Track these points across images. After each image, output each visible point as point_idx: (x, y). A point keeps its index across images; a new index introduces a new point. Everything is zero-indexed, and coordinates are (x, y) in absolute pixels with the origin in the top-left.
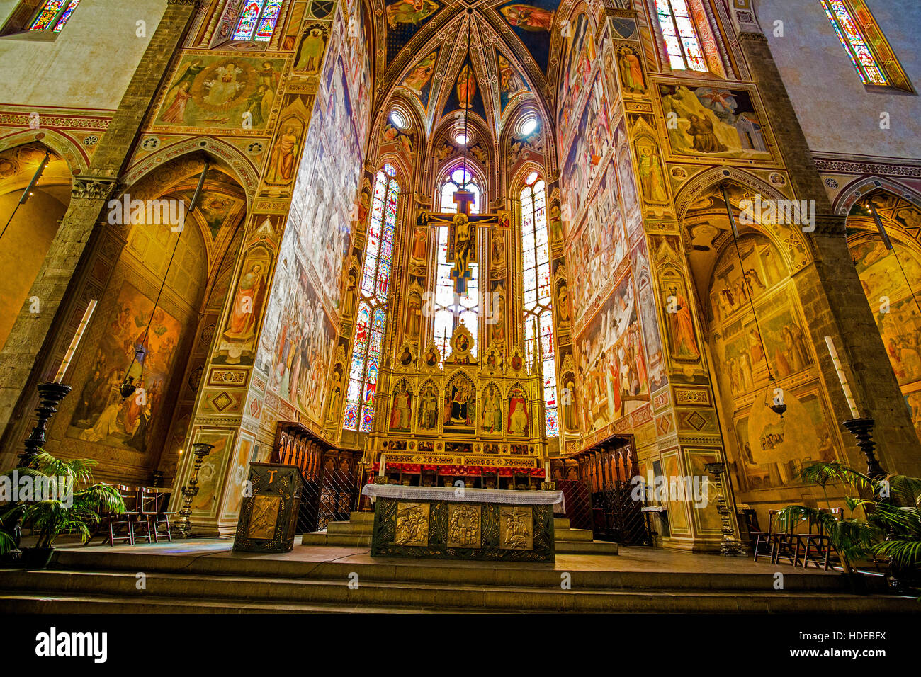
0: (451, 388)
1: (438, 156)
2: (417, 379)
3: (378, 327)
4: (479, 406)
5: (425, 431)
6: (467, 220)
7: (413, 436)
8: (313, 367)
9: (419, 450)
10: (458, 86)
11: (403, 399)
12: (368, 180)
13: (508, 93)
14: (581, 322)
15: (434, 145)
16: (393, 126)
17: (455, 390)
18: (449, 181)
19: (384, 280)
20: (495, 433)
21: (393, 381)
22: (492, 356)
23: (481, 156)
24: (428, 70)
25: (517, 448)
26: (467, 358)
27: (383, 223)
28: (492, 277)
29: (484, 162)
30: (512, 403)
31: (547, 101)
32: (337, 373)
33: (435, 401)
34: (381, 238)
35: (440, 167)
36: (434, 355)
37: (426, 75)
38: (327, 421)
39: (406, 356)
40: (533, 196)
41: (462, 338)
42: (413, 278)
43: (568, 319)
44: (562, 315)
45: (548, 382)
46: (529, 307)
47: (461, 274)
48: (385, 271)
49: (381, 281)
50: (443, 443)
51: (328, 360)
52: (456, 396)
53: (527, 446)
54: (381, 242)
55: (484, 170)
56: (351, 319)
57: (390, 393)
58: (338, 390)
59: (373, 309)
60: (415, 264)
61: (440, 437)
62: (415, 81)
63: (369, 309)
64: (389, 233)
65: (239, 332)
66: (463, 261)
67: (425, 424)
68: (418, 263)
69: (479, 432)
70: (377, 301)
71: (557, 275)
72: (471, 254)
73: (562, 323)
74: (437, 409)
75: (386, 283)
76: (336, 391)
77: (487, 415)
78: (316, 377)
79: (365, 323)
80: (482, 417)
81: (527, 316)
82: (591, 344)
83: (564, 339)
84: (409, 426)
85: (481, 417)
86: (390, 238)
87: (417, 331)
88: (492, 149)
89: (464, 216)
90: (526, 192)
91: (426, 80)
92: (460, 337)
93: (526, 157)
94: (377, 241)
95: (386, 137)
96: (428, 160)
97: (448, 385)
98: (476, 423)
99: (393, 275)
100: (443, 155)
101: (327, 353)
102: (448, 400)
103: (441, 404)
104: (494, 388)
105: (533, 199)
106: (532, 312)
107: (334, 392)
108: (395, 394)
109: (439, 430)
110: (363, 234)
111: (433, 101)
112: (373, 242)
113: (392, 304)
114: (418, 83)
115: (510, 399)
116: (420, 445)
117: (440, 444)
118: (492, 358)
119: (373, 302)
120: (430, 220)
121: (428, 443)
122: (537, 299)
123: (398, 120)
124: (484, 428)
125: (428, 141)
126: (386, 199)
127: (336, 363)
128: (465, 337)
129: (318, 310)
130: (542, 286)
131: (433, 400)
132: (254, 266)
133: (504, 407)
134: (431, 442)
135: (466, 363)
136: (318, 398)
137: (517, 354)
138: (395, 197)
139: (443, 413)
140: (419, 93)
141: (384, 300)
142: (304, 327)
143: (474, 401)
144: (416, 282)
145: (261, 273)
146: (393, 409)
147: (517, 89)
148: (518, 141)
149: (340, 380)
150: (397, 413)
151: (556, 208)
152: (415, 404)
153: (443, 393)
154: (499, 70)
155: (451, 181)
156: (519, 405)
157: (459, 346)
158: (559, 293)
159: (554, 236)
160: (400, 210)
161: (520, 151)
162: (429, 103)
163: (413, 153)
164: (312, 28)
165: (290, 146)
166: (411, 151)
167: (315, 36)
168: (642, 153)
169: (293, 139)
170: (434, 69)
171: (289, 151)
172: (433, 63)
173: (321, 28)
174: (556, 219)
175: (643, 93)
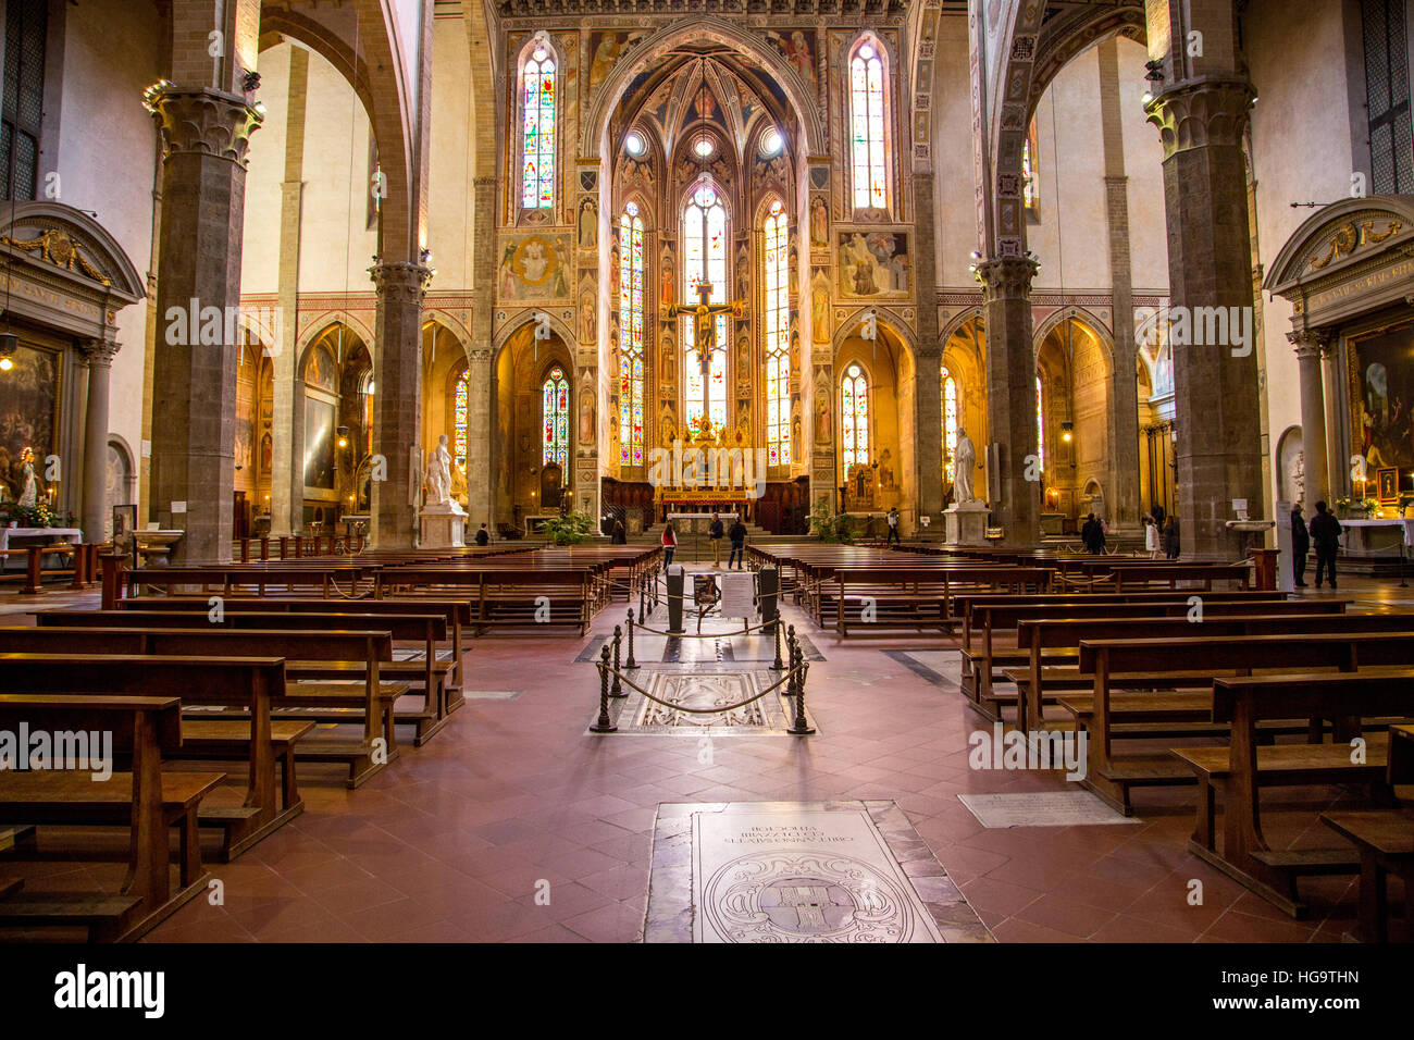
1: (679, 177)
3: (638, 376)
6: (707, 311)
10: (696, 103)
12: (616, 236)
13: (750, 106)
15: (674, 164)
16: (631, 159)
18: (692, 204)
24: (663, 95)
27: (632, 271)
29: (728, 181)
34: (632, 288)
37: (661, 99)
38: (611, 463)
40: (776, 229)
42: (664, 324)
44: (794, 365)
46: (771, 348)
47: (705, 358)
48: (638, 320)
54: (632, 292)
55: (728, 191)
56: (617, 378)
59: (632, 360)
60: (665, 309)
63: (628, 362)
64: (638, 279)
66: (706, 347)
68: (667, 307)
70: (635, 352)
71: (793, 325)
72: (712, 337)
73: (794, 372)
76: (615, 439)
81: (770, 358)
83: (795, 386)
86: (639, 285)
88: (736, 166)
89: (705, 307)
90: (770, 223)
91: (662, 102)
93: (770, 185)
94: (628, 293)
95: (626, 176)
96: (669, 185)
99: (645, 322)
100: (684, 174)
105: (777, 233)
106: (773, 354)
107: (613, 440)
111: (671, 118)
112: (626, 296)
113: (647, 351)
114: (653, 105)
119: (631, 354)
122: (778, 343)
123: (634, 145)
125: (668, 162)
126: (632, 243)
130: (782, 330)
137: (739, 432)
138: (639, 237)
140: (655, 113)
141: (641, 349)
144: (667, 327)
148: (762, 160)
149: (615, 430)
151: (793, 256)
154: (738, 90)
155: (695, 203)
158: (793, 344)
160: (645, 251)
161: (764, 174)
162: (667, 123)
163: (653, 182)
164: (585, 201)
165: (590, 314)
166: (651, 179)
167: (589, 210)
168: (818, 301)
169: (590, 308)
170: (670, 94)
171: (590, 318)
172: (668, 90)
173: (591, 201)
174: (793, 269)
175: (825, 245)
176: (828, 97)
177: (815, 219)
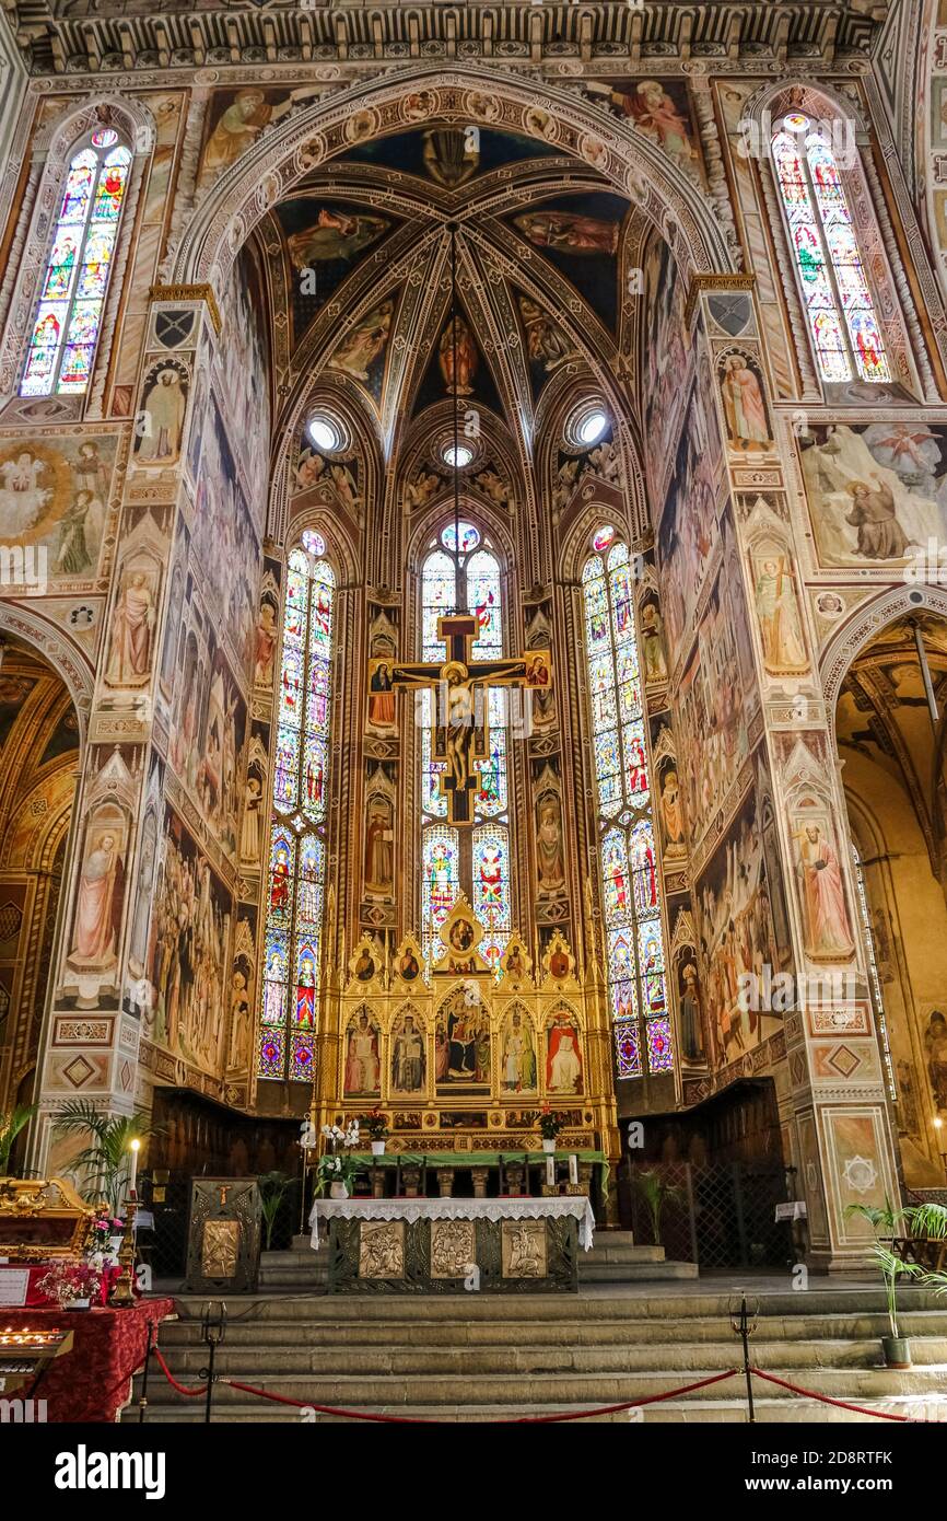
0: (446, 1017)
1: (411, 498)
2: (386, 1004)
3: (311, 873)
4: (496, 1046)
5: (405, 1095)
6: (465, 675)
7: (385, 1105)
8: (199, 977)
9: (397, 1127)
10: (442, 358)
11: (364, 1041)
12: (271, 577)
13: (544, 361)
14: (700, 851)
15: (400, 477)
16: (314, 453)
17: (453, 1020)
18: (436, 549)
19: (316, 775)
20: (526, 1092)
21: (347, 1010)
22: (516, 955)
23: (499, 492)
24: (379, 333)
25: (563, 1116)
26: (472, 961)
27: (308, 657)
28: (534, 751)
29: (505, 505)
30: (553, 1036)
31: (621, 384)
32: (239, 976)
33: (420, 1041)
34: (305, 689)
35: (414, 522)
36: (413, 960)
37: (374, 343)
38: (229, 1067)
39: (365, 964)
40: (607, 575)
41: (461, 926)
42: (373, 765)
43: (682, 840)
44: (671, 830)
45: (651, 965)
46: (608, 810)
47: (461, 785)
48: (316, 756)
49: (310, 778)
50: (437, 1114)
51: (222, 954)
52: (455, 1029)
53: (580, 1112)
54: (305, 696)
55: (506, 521)
56: (257, 866)
57: (342, 1031)
58: (244, 1006)
59: (298, 837)
60: (375, 736)
61: (431, 1104)
62: (353, 356)
63: (290, 838)
64: (320, 675)
65: (91, 955)
66: (462, 758)
67: (404, 1082)
68: (382, 732)
69: (500, 1092)
70: (306, 820)
71: (659, 749)
72: (477, 742)
73: (670, 848)
74: (423, 1056)
75: (319, 781)
76: (241, 1010)
77: (510, 1061)
78: (204, 993)
79: (286, 869)
80: (503, 1065)
81: (607, 829)
82: (716, 898)
83: (675, 879)
84: (377, 1087)
85: (499, 1066)
86: (321, 685)
87: (387, 874)
88: (519, 473)
89: (461, 665)
90: (592, 568)
91: (375, 351)
92: (456, 924)
93: (589, 495)
94: (297, 697)
95: (301, 478)
96: (388, 513)
97: (442, 1012)
98: (491, 1075)
99: (334, 761)
100: (418, 494)
101: (221, 942)
102: (440, 1038)
103: (430, 1046)
104: (521, 1014)
105: (607, 582)
106: (613, 822)
107: (237, 1011)
108: (350, 1032)
109: (429, 1092)
110: (270, 690)
111: (392, 391)
112: (289, 700)
113: (334, 822)
114: (358, 358)
115: (550, 1031)
116: (397, 1119)
117: (431, 1116)
118: (515, 960)
119: (299, 824)
121: (411, 1116)
122: (624, 797)
123: (323, 435)
124: (507, 1085)
125: (387, 470)
126: (310, 605)
127: (237, 954)
128: (466, 924)
129: (200, 871)
130: (632, 768)
131: (416, 1041)
132: (102, 841)
133: (540, 1046)
134: (413, 1112)
135: (470, 970)
136: (211, 1031)
137: (559, 949)
138: (326, 597)
139: (434, 1061)
140: (364, 376)
141: (320, 816)
142: (179, 911)
143: (487, 1037)
144: (380, 772)
145: (116, 850)
146: (348, 1060)
147: (562, 354)
148: (572, 459)
149: (246, 987)
150: (356, 1066)
151: (650, 607)
152: (386, 1049)
153: (431, 1028)
154: (522, 321)
155: (441, 547)
156: (566, 1041)
157: (456, 940)
158: (663, 786)
159: (650, 667)
160: (337, 623)
161: (577, 481)
162: (385, 395)
163: (357, 500)
164: (161, 367)
165: (141, 609)
166: (354, 496)
167: (167, 384)
168: (764, 572)
169: (144, 595)
170: (390, 330)
171: (141, 619)
172: (387, 320)
173: (176, 367)
174: (652, 632)
175: (766, 448)
176: (728, 179)
177: (732, 396)
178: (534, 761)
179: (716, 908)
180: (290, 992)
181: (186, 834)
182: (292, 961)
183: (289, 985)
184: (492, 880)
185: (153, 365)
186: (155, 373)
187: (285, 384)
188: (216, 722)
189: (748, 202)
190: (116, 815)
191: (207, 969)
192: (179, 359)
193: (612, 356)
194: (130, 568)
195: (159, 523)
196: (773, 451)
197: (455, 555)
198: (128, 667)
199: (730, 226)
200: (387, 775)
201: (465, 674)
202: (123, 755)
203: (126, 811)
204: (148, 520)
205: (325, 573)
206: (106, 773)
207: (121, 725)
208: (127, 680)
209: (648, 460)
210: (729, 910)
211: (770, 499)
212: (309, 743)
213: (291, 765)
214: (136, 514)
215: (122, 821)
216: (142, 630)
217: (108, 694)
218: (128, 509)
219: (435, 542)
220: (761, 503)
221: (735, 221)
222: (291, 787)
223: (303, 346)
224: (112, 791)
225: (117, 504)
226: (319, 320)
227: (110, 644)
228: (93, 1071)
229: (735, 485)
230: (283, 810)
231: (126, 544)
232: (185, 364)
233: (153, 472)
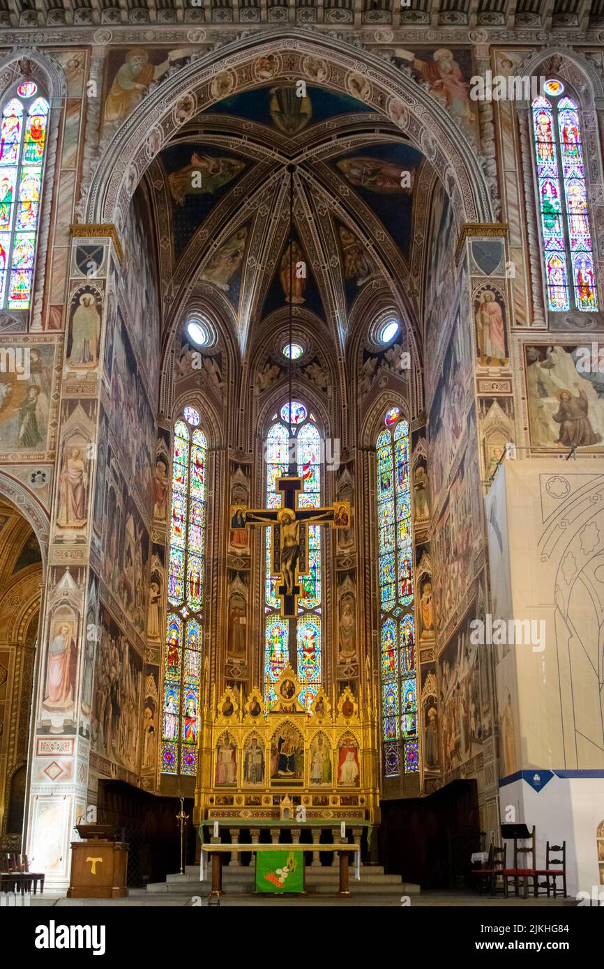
0: (277, 739)
1: (259, 383)
2: (241, 731)
3: (193, 644)
4: (307, 757)
5: (252, 786)
7: (239, 791)
8: (124, 712)
9: (247, 804)
10: (282, 273)
11: (227, 753)
12: (163, 443)
13: (356, 279)
14: (442, 637)
15: (252, 366)
16: (191, 347)
17: (281, 741)
18: (276, 421)
19: (195, 580)
20: (325, 784)
21: (217, 734)
22: (321, 702)
23: (322, 379)
24: (236, 254)
25: (347, 799)
26: (294, 706)
27: (189, 499)
28: (339, 566)
29: (325, 390)
30: (342, 753)
31: (411, 299)
32: (148, 710)
33: (261, 753)
34: (187, 522)
36: (258, 704)
37: (233, 261)
38: (143, 767)
39: (228, 706)
40: (393, 443)
41: (288, 684)
42: (233, 574)
43: (432, 628)
44: (425, 622)
45: (409, 707)
46: (386, 607)
47: (290, 591)
48: (196, 568)
49: (192, 582)
50: (271, 797)
51: (137, 697)
52: (283, 746)
53: (357, 797)
54: (187, 527)
55: (325, 402)
56: (158, 640)
57: (214, 747)
58: (152, 729)
59: (184, 621)
60: (234, 553)
61: (267, 791)
62: (217, 272)
63: (179, 622)
64: (197, 511)
65: (58, 700)
66: (291, 574)
67: (251, 777)
68: (239, 551)
69: (308, 784)
70: (189, 610)
71: (421, 567)
72: (300, 564)
73: (425, 633)
74: (263, 763)
75: (198, 584)
76: (150, 731)
77: (316, 766)
78: (127, 721)
79: (177, 642)
80: (311, 769)
81: (385, 619)
82: (450, 667)
83: (427, 653)
84: (235, 780)
85: (309, 769)
86: (198, 518)
87: (242, 645)
88: (336, 366)
89: (291, 512)
90: (383, 439)
91: (234, 268)
92: (285, 683)
93: (383, 384)
95: (182, 367)
97: (274, 736)
98: (304, 775)
99: (207, 570)
100: (265, 380)
101: (136, 689)
102: (273, 751)
103: (267, 757)
104: (323, 738)
105: (393, 449)
107: (147, 733)
108: (218, 748)
109: (266, 783)
110: (164, 522)
111: (246, 300)
112: (177, 529)
113: (208, 611)
114: (222, 273)
115: (341, 749)
116: (247, 799)
117: (267, 798)
118: (321, 705)
119: (185, 613)
120: (249, 519)
121: (255, 798)
122: (397, 598)
123: (197, 333)
124: (313, 780)
125: (243, 362)
126: (190, 462)
127: (147, 697)
128: (291, 682)
129: (123, 645)
130: (403, 579)
131: (258, 753)
132: (61, 629)
133: (334, 758)
134: (257, 796)
135: (292, 711)
136: (132, 744)
137: (348, 699)
138: (201, 456)
139: (270, 765)
140: (226, 288)
141: (198, 607)
142: (110, 670)
143: (302, 752)
144: (238, 579)
145: (70, 635)
146: (217, 764)
147: (369, 273)
148: (373, 356)
149: (152, 717)
150: (222, 768)
151: (421, 469)
152: (240, 758)
153: (268, 746)
154: (341, 246)
155: (280, 420)
156: (350, 755)
157: (284, 692)
158: (422, 592)
159: (418, 511)
160: (209, 474)
161: (376, 372)
162: (241, 303)
163: (222, 384)
164: (82, 292)
165: (78, 474)
166: (220, 381)
167: (87, 305)
168: (493, 456)
169: (80, 464)
170: (245, 252)
171: (78, 481)
172: (242, 243)
173: (92, 292)
174: (421, 487)
175: (502, 364)
176: (496, 140)
177: (483, 322)
178: (339, 573)
179: (450, 673)
180: (181, 720)
181: (113, 622)
182: (181, 700)
183: (180, 716)
184: (310, 651)
185: (76, 290)
186: (78, 296)
187: (169, 294)
188: (129, 547)
189: (509, 161)
190: (70, 613)
191: (128, 706)
192: (93, 285)
193: (404, 277)
194: (70, 444)
195: (87, 411)
196: (507, 366)
197: (289, 426)
198: (72, 514)
199: (493, 181)
200: (243, 581)
201: (293, 517)
202: (71, 573)
203: (75, 610)
204: (79, 409)
205: (200, 438)
206: (61, 585)
207: (69, 553)
208: (72, 523)
209: (425, 360)
210: (457, 676)
211: (502, 402)
212: (191, 559)
213: (179, 573)
214: (71, 405)
215: (73, 617)
216: (80, 488)
217: (60, 532)
218: (65, 401)
219: (275, 416)
220: (495, 405)
221: (498, 177)
222: (179, 588)
223: (182, 264)
224: (66, 597)
225: (57, 397)
226: (193, 244)
227: (59, 498)
228: (62, 771)
229: (479, 392)
230: (175, 603)
231: (65, 427)
232: (99, 289)
233: (81, 373)
